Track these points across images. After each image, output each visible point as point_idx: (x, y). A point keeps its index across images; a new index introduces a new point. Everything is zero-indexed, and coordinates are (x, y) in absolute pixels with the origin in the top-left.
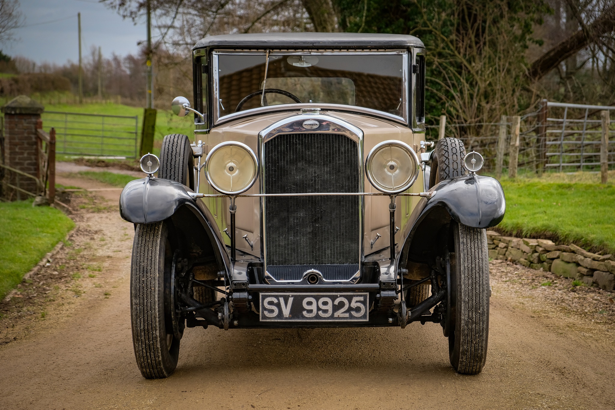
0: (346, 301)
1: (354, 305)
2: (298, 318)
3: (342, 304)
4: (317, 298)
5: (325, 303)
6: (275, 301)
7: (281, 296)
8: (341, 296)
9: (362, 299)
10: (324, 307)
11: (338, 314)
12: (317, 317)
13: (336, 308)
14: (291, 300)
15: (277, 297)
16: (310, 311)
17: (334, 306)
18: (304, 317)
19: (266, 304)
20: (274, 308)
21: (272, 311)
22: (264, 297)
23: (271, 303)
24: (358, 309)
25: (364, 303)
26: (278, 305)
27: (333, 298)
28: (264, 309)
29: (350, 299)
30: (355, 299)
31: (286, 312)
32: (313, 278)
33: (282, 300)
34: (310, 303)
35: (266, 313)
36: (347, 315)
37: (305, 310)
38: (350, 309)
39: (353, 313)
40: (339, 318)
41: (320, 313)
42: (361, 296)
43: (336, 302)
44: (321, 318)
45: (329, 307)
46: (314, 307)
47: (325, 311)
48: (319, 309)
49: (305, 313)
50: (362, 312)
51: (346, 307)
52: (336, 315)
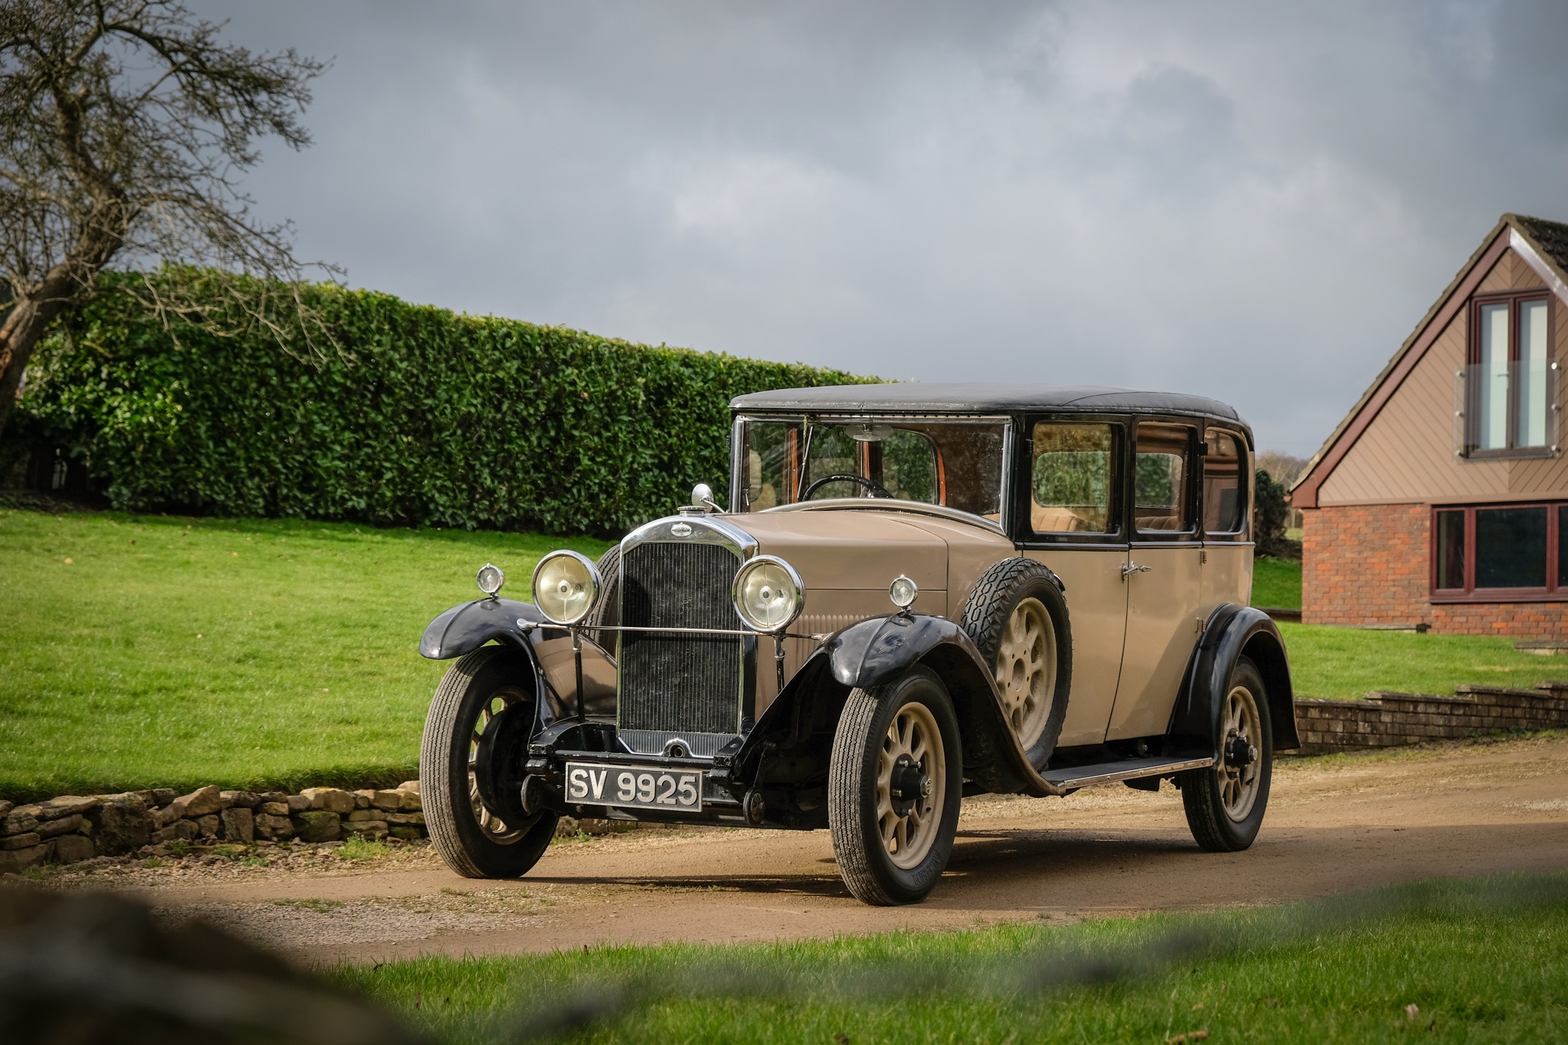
0: (672, 781)
1: (682, 787)
2: (613, 800)
3: (666, 786)
4: (636, 774)
5: (646, 782)
6: (585, 775)
7: (592, 768)
8: (666, 773)
9: (692, 779)
10: (644, 788)
11: (661, 798)
12: (636, 800)
13: (659, 790)
14: (604, 774)
15: (587, 769)
16: (627, 792)
17: (657, 786)
18: (619, 800)
19: (573, 778)
20: (583, 784)
21: (580, 789)
22: (571, 769)
23: (579, 777)
24: (687, 794)
25: (695, 784)
26: (588, 781)
27: (657, 775)
28: (571, 785)
29: (677, 778)
30: (684, 779)
31: (598, 791)
32: (676, 750)
33: (592, 773)
34: (626, 781)
35: (572, 790)
36: (673, 801)
37: (620, 789)
38: (677, 793)
39: (681, 798)
40: (662, 804)
41: (639, 795)
42: (692, 774)
43: (660, 782)
44: (641, 803)
45: (651, 788)
46: (631, 787)
47: (646, 794)
48: (637, 790)
49: (620, 794)
50: (693, 798)
51: (672, 790)
52: (659, 799)
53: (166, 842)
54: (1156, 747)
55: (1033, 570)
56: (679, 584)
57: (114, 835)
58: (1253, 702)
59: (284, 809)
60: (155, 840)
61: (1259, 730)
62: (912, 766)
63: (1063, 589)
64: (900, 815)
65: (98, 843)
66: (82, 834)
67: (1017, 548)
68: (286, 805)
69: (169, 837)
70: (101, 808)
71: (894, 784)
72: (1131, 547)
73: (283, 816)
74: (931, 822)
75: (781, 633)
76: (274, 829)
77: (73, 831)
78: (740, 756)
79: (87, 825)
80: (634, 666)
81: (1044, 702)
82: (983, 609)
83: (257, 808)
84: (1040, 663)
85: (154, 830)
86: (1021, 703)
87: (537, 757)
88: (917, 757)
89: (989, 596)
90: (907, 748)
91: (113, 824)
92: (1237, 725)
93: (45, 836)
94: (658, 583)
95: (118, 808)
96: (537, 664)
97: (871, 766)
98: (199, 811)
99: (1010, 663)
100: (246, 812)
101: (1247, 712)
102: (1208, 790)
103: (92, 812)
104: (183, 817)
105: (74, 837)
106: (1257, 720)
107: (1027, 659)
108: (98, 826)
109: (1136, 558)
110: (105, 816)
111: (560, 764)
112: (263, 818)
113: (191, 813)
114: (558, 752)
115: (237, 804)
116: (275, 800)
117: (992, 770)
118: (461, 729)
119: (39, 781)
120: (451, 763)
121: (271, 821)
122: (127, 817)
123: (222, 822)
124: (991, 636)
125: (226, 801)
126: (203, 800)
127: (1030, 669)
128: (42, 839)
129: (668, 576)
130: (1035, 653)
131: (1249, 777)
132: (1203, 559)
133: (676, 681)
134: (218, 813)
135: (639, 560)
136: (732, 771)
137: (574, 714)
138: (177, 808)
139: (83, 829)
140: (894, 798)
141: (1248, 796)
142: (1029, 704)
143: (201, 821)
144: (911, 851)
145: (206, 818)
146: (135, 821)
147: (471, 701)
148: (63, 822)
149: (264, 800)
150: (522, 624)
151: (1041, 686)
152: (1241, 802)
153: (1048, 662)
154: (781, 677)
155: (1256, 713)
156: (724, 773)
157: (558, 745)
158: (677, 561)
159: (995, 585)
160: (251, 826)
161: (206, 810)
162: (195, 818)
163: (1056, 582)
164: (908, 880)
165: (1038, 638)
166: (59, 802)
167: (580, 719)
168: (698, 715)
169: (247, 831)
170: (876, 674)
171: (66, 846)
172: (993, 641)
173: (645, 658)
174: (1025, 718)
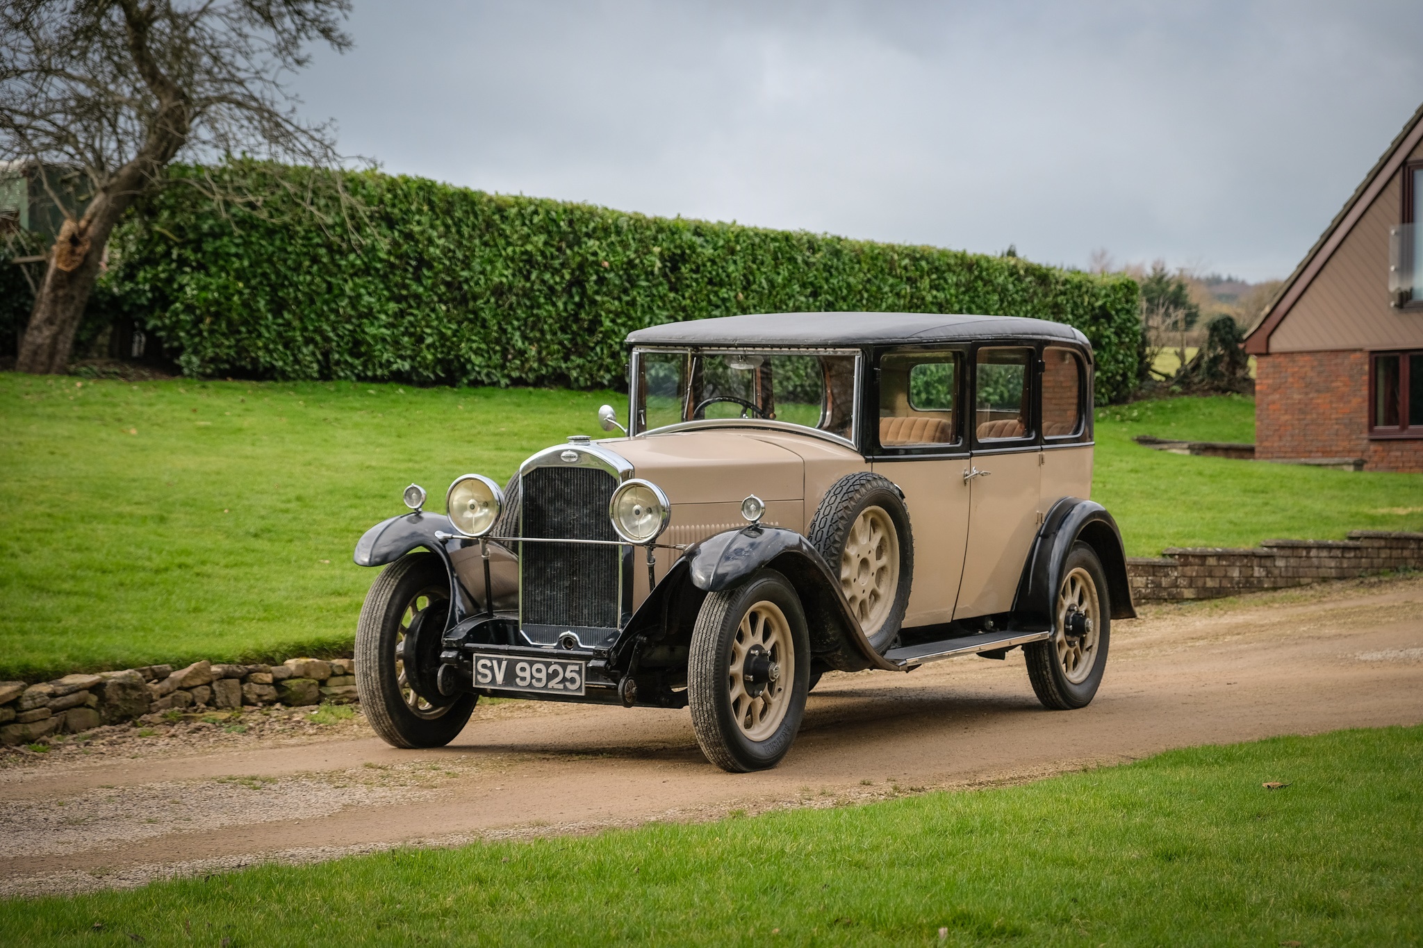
0: (560, 670)
1: (569, 675)
2: (512, 686)
3: (556, 673)
4: (531, 664)
5: (539, 671)
6: (489, 664)
7: (495, 659)
8: (555, 663)
9: (577, 668)
10: (537, 675)
11: (552, 684)
12: (530, 686)
13: (550, 677)
14: (504, 663)
15: (491, 659)
16: (523, 679)
17: (548, 674)
18: (517, 686)
19: (479, 667)
20: (487, 672)
21: (485, 676)
22: (478, 659)
23: (484, 666)
24: (573, 681)
25: (579, 672)
26: (491, 669)
27: (548, 665)
28: (478, 673)
29: (564, 667)
30: (570, 668)
31: (500, 678)
32: (568, 642)
33: (495, 663)
34: (523, 669)
35: (479, 677)
36: (561, 686)
37: (518, 676)
38: (564, 680)
39: (568, 684)
40: (553, 689)
41: (534, 681)
42: (576, 664)
43: (550, 671)
44: (535, 688)
45: (543, 675)
46: (527, 674)
47: (539, 680)
48: (532, 677)
49: (518, 680)
50: (578, 684)
51: (561, 676)
52: (550, 685)
53: (162, 711)
54: (1002, 623)
55: (874, 483)
56: (568, 502)
57: (117, 707)
58: (1091, 581)
59: (268, 678)
60: (153, 709)
61: (1097, 604)
62: (763, 655)
63: (903, 497)
64: (753, 696)
65: (103, 714)
66: (89, 707)
67: (867, 461)
68: (270, 675)
69: (166, 707)
70: (105, 684)
71: (747, 670)
72: (972, 455)
73: (268, 684)
74: (782, 701)
75: (651, 544)
76: (260, 696)
77: (82, 704)
78: (616, 649)
79: (93, 699)
80: (532, 571)
81: (888, 592)
82: (829, 518)
83: (244, 679)
84: (884, 560)
85: (152, 701)
86: (866, 596)
87: (450, 649)
88: (767, 647)
89: (834, 506)
90: (758, 639)
91: (115, 697)
92: (1076, 601)
93: (55, 710)
94: (551, 501)
95: (120, 684)
96: (452, 570)
97: (725, 655)
98: (193, 683)
99: (856, 563)
100: (235, 682)
101: (1086, 589)
102: (1047, 658)
103: (97, 688)
104: (179, 689)
105: (81, 710)
106: (1095, 596)
107: (872, 558)
108: (102, 700)
109: (978, 464)
110: (109, 692)
111: (468, 654)
112: (250, 687)
113: (185, 685)
114: (467, 645)
115: (227, 676)
116: (260, 671)
117: (839, 653)
118: (389, 625)
119: (52, 662)
120: (380, 653)
121: (257, 689)
122: (128, 691)
123: (213, 692)
124: (835, 541)
125: (216, 674)
126: (196, 673)
127: (875, 565)
128: (53, 712)
129: (559, 496)
130: (880, 551)
131: (1088, 644)
132: (1042, 461)
133: (567, 584)
134: (209, 684)
135: (535, 481)
136: (608, 662)
137: (484, 611)
138: (173, 682)
139: (89, 703)
140: (746, 682)
141: (1087, 661)
142: (875, 595)
143: (195, 691)
144: (763, 725)
145: (199, 689)
146: (135, 694)
147: (397, 601)
148: (72, 698)
149: (251, 672)
150: (440, 535)
151: (886, 579)
152: (1081, 666)
153: (892, 558)
154: (652, 580)
155: (1094, 590)
156: (601, 663)
157: (468, 639)
158: (567, 483)
159: (839, 497)
160: (239, 694)
161: (198, 682)
162: (188, 689)
163: (897, 492)
164: (759, 751)
165: (882, 539)
166: (69, 680)
167: (490, 615)
168: (585, 611)
169: (235, 699)
170: (728, 578)
171: (74, 718)
172: (837, 545)
173: (541, 564)
174: (872, 608)
